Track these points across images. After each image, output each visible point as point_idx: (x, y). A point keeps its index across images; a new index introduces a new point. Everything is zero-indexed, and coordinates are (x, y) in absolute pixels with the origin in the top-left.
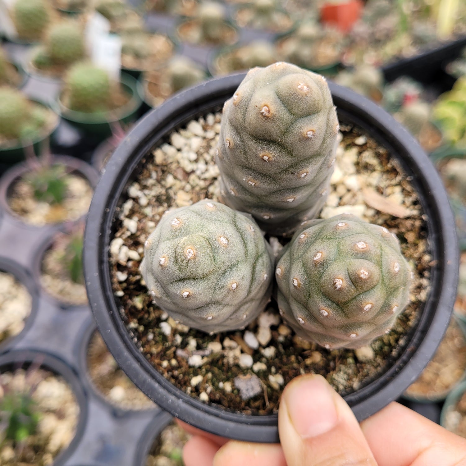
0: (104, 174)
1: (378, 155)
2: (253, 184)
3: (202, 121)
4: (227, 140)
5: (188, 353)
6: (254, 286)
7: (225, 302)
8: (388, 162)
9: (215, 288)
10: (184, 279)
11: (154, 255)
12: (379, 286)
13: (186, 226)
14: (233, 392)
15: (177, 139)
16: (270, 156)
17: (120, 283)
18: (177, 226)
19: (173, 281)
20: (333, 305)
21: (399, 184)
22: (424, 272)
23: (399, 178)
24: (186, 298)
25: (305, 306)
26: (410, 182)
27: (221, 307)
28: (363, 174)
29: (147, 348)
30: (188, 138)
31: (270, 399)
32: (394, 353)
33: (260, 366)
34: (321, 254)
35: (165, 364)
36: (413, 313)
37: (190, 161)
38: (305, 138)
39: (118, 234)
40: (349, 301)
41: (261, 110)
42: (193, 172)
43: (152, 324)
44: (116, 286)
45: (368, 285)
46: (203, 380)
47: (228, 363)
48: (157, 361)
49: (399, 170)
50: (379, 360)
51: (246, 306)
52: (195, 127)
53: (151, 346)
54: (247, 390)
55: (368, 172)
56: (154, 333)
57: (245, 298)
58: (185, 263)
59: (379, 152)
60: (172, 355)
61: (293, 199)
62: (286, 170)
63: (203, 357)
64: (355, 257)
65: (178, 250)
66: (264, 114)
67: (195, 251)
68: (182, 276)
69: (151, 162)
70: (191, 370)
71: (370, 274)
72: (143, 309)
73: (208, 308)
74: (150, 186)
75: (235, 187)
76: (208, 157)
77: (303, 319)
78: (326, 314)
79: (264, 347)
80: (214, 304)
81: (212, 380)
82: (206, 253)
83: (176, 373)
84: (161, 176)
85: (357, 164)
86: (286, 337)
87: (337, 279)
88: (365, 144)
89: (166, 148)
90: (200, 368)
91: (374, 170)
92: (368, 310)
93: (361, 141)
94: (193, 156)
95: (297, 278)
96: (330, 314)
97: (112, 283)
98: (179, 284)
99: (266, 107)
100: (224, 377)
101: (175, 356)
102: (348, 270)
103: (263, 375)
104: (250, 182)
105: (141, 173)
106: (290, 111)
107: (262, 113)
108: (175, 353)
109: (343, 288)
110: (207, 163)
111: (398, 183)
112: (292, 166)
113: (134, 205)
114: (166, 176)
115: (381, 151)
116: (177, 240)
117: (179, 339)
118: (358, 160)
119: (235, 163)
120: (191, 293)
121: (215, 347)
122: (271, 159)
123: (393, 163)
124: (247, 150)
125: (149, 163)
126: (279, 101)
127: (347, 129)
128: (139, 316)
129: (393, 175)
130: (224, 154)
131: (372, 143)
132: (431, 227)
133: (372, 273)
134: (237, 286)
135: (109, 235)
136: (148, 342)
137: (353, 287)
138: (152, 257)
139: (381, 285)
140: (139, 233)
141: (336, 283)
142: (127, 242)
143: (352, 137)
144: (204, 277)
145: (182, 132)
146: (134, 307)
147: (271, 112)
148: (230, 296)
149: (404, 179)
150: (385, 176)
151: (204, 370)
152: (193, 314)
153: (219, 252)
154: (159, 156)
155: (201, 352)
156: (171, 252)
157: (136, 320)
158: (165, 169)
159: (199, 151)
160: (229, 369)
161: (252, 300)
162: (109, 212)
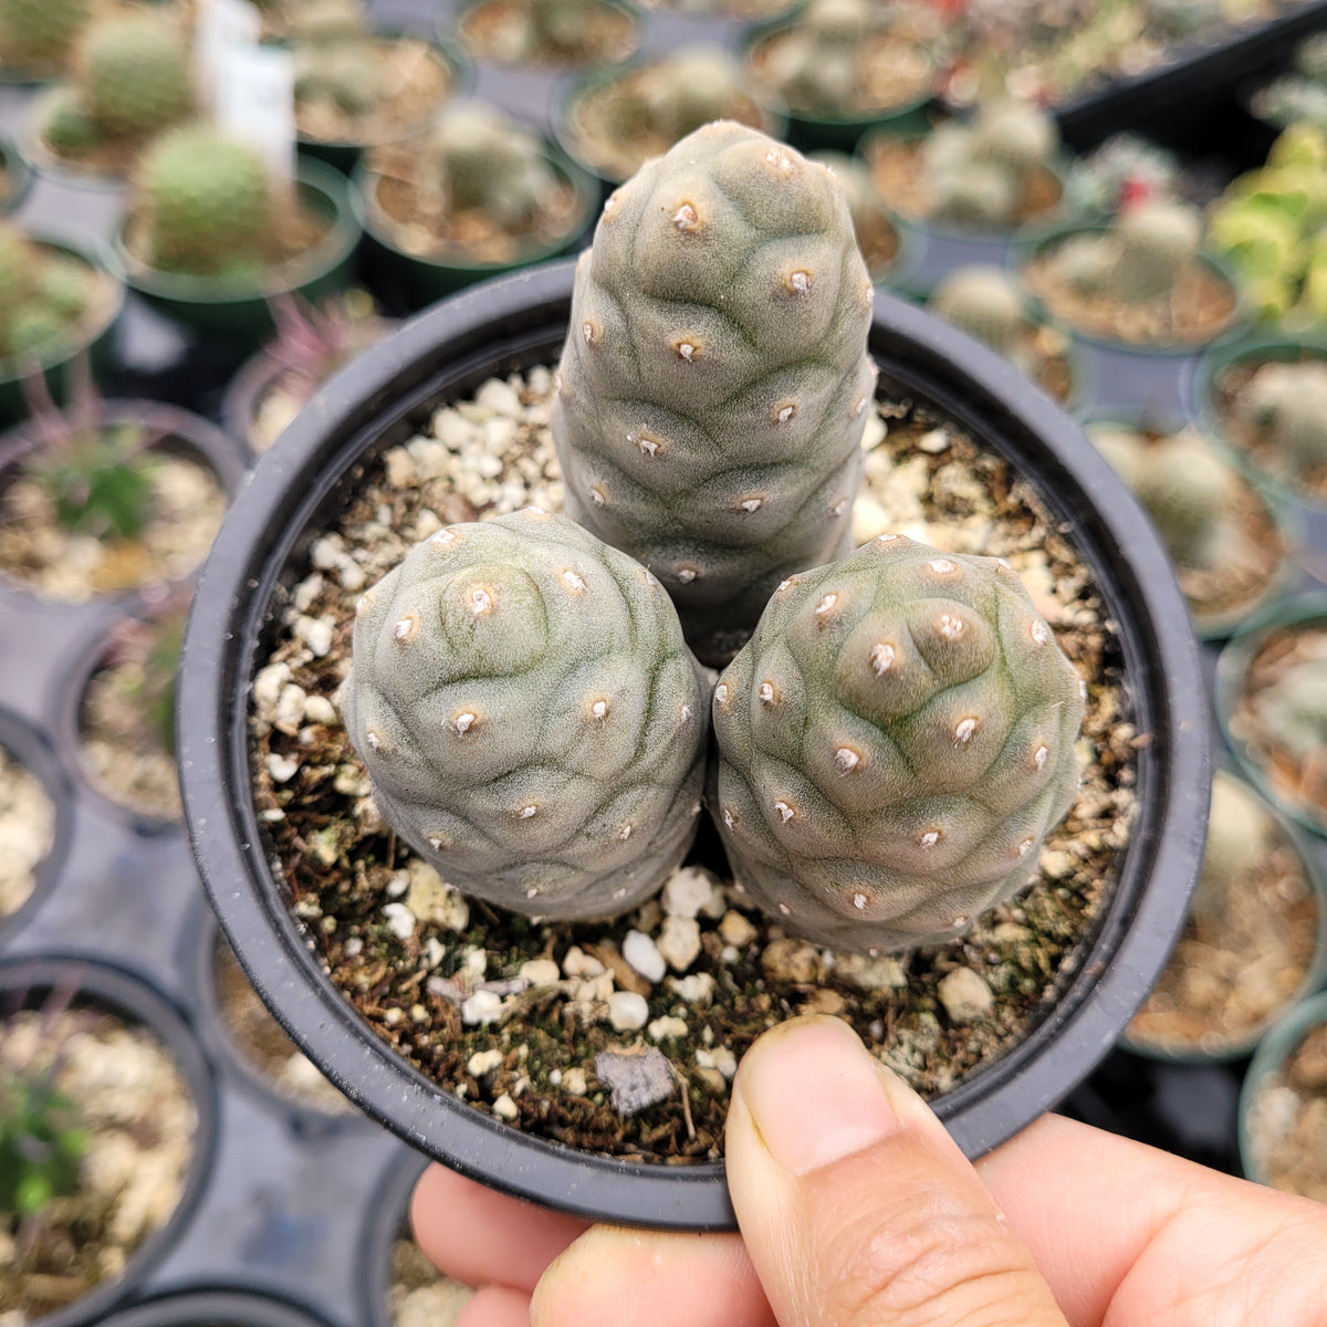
0: (249, 484)
1: (980, 476)
2: (653, 447)
3: (516, 382)
4: (586, 323)
5: (462, 988)
6: (653, 734)
7: (572, 763)
8: (1009, 492)
9: (544, 712)
10: (463, 678)
11: (379, 629)
12: (993, 673)
13: (472, 544)
14: (589, 1094)
15: (451, 424)
16: (698, 342)
17: (277, 786)
18: (448, 546)
19: (431, 685)
20: (870, 732)
21: (1041, 546)
22: (1120, 772)
23: (1039, 532)
24: (465, 732)
25: (795, 763)
26: (1068, 540)
27: (560, 777)
28: (945, 523)
29: (344, 973)
30: (479, 423)
31: (698, 1122)
32: (1049, 993)
33: (671, 1027)
34: (834, 597)
35: (394, 1015)
36: (1097, 883)
37: (484, 479)
38: (789, 290)
39: (279, 656)
40: (914, 713)
41: (674, 216)
42: (490, 505)
43: (360, 910)
44: (264, 794)
45: (964, 661)
46: (504, 1063)
47: (578, 1018)
48: (370, 1009)
49: (1037, 509)
50: (1008, 1015)
51: (632, 796)
52: (499, 396)
53: (354, 970)
54: (633, 1088)
55: (956, 520)
56: (363, 937)
57: (629, 766)
58: (465, 628)
59: (984, 468)
60: (415, 993)
61: (758, 502)
62: (738, 395)
63: (503, 999)
64: (925, 594)
65: (447, 597)
66: (681, 225)
67: (494, 596)
68: (458, 666)
69: (377, 483)
70: (470, 1037)
71: (967, 627)
72: (336, 865)
73: (526, 777)
74: (373, 540)
75: (603, 479)
76: (531, 469)
77: (790, 807)
78: (852, 760)
79: (681, 976)
80: (543, 765)
81: (529, 1063)
82: (524, 604)
83: (424, 1040)
84: (404, 515)
85: (928, 499)
86: (743, 950)
87: (880, 646)
88: (946, 451)
89: (420, 446)
90: (494, 1028)
91: (971, 513)
92: (967, 736)
93: (935, 441)
94: (493, 467)
95: (771, 679)
96: (865, 759)
97: (254, 786)
98: (448, 693)
99: (687, 207)
100: (567, 1057)
101: (424, 997)
102: (908, 624)
103: (680, 1051)
104: (645, 443)
105: (349, 507)
106: (749, 217)
107: (677, 224)
108: (423, 985)
109: (896, 669)
110: (527, 485)
111: (1037, 545)
112: (754, 383)
113: (325, 590)
114: (417, 516)
115: (989, 463)
116: (445, 577)
117: (436, 951)
118: (931, 490)
119: (605, 397)
120: (480, 717)
121: (540, 973)
122: (699, 352)
123: (1021, 491)
124: (638, 339)
125: (371, 486)
126: (720, 194)
127: (899, 411)
128: (325, 883)
129: (1021, 526)
130: (575, 385)
131: (963, 446)
132: (1130, 650)
133: (971, 627)
134: (608, 713)
135: (253, 651)
136: (347, 959)
137: (924, 667)
138: (373, 635)
139: (1000, 672)
140: (335, 655)
141: (875, 657)
142: (300, 678)
143: (911, 434)
144: (516, 672)
145: (465, 408)
146: (314, 860)
147: (700, 217)
148: (588, 743)
149: (1053, 531)
150: (1002, 528)
151: (506, 1037)
152: (482, 802)
153: (558, 608)
154: (400, 465)
155: (500, 987)
156: (428, 606)
157: (312, 897)
158: (415, 497)
159: (508, 452)
160: (580, 1035)
161: (647, 779)
162: (257, 588)
